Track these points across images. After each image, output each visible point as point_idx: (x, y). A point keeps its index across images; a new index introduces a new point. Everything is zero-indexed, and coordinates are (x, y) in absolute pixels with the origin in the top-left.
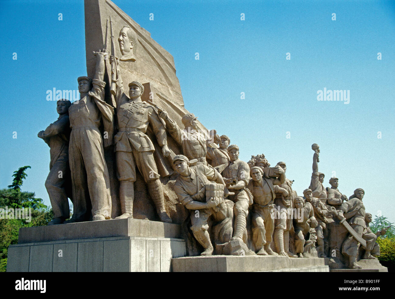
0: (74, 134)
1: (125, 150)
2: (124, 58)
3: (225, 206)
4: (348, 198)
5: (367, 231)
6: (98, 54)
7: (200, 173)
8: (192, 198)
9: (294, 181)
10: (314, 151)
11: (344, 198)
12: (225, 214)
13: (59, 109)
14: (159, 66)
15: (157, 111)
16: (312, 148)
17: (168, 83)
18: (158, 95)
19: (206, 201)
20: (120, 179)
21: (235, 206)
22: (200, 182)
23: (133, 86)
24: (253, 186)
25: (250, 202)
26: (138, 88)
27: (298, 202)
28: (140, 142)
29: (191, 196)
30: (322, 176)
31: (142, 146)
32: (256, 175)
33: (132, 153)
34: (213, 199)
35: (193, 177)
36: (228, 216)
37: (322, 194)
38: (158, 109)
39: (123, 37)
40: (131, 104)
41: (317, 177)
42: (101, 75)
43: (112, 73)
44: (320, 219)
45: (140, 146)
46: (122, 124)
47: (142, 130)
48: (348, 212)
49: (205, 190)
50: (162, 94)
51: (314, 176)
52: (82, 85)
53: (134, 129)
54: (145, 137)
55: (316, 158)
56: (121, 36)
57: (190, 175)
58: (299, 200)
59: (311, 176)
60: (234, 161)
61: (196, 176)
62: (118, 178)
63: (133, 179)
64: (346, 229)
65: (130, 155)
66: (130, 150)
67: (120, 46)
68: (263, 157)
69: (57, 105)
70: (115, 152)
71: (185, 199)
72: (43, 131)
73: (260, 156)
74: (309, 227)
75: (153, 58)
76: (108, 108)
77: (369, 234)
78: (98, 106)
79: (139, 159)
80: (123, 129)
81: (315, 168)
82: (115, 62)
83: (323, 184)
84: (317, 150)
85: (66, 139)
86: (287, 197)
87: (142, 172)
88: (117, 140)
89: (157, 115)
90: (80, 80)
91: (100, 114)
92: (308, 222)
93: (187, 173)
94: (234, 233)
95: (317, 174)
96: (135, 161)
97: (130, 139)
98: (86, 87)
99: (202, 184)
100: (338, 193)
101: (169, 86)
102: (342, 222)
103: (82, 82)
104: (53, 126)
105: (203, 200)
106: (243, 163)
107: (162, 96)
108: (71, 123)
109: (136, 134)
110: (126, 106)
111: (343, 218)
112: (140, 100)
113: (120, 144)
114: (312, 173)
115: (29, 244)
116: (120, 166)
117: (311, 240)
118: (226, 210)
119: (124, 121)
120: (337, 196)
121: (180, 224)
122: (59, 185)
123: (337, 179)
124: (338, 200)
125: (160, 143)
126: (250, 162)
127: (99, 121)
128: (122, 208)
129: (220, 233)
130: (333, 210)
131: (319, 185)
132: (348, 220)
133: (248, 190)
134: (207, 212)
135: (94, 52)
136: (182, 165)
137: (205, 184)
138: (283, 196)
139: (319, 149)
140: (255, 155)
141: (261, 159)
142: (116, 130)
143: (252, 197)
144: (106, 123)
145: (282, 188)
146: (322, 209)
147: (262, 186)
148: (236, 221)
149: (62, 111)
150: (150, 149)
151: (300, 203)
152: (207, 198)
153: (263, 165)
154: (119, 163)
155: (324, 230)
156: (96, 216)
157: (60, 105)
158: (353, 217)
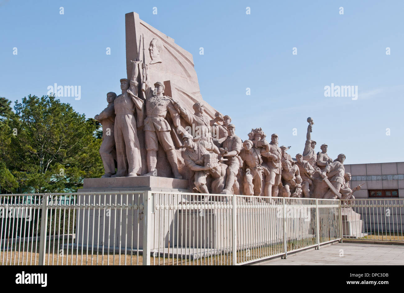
0: (117, 118)
1: (151, 130)
2: (153, 62)
3: (219, 169)
4: (333, 161)
5: (345, 187)
6: (134, 62)
7: (201, 146)
8: (195, 163)
9: (290, 147)
10: (309, 123)
11: (330, 161)
12: (220, 174)
13: (108, 100)
14: (180, 63)
15: (173, 102)
16: (307, 121)
17: (187, 76)
18: (176, 88)
19: (205, 165)
20: (147, 149)
21: (228, 168)
22: (200, 152)
23: (157, 85)
24: (246, 154)
25: (240, 165)
26: (160, 86)
27: (285, 164)
28: (161, 125)
29: (194, 161)
30: (314, 143)
31: (162, 127)
32: (247, 146)
33: (155, 132)
34: (209, 164)
35: (196, 149)
36: (222, 175)
37: (312, 158)
38: (174, 101)
39: (152, 47)
40: (155, 98)
41: (310, 144)
42: (135, 77)
43: (143, 77)
44: (308, 177)
45: (160, 127)
46: (149, 112)
47: (163, 116)
48: (330, 172)
49: (204, 158)
50: (180, 88)
51: (307, 143)
52: (123, 84)
53: (156, 116)
54: (164, 121)
55: (310, 129)
56: (151, 47)
57: (194, 148)
58: (287, 163)
59: (305, 143)
60: (231, 135)
61: (198, 148)
62: (146, 149)
63: (156, 149)
64: (327, 185)
65: (154, 133)
66: (154, 130)
67: (150, 54)
68: (261, 130)
69: (107, 96)
70: (144, 130)
71: (190, 164)
72: (98, 115)
73: (258, 129)
74: (295, 183)
75: (176, 58)
76: (140, 101)
77: (346, 189)
78: (133, 100)
79: (160, 136)
80: (149, 116)
81: (308, 136)
82: (145, 68)
83: (314, 150)
84: (311, 122)
85: (113, 121)
86: (276, 160)
87: (162, 144)
88: (145, 124)
89: (173, 105)
90: (122, 81)
91: (134, 105)
92: (295, 180)
93: (192, 147)
94: (225, 187)
95: (309, 141)
96: (157, 137)
97: (154, 122)
98: (126, 86)
99: (202, 154)
100: (326, 157)
101: (187, 78)
102: (324, 179)
103: (123, 82)
104: (104, 112)
105: (203, 165)
106: (237, 138)
107: (180, 89)
108: (115, 111)
109: (158, 119)
110: (152, 100)
111: (325, 176)
112: (162, 95)
113: (147, 126)
114: (306, 141)
115: (90, 189)
116: (147, 141)
117: (297, 192)
118: (220, 171)
119: (150, 111)
120: (325, 159)
121: (188, 180)
122: (108, 152)
123: (327, 146)
124: (325, 162)
125: (175, 125)
126: (250, 134)
127: (134, 110)
128: (149, 168)
129: (215, 186)
130: (318, 171)
131: (311, 150)
132: (329, 179)
133: (239, 157)
134: (205, 172)
135: (132, 61)
136: (188, 141)
137: (204, 154)
138: (273, 160)
139: (313, 122)
140: (254, 129)
141: (259, 132)
142: (145, 116)
143: (242, 162)
144: (138, 111)
145: (273, 154)
146: (309, 169)
147: (252, 153)
148: (227, 179)
149: (110, 101)
150: (168, 129)
151: (287, 165)
152: (205, 164)
153: (260, 136)
154: (147, 138)
155: (310, 185)
156: (131, 174)
157: (109, 97)
158: (334, 176)
